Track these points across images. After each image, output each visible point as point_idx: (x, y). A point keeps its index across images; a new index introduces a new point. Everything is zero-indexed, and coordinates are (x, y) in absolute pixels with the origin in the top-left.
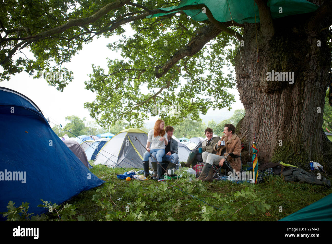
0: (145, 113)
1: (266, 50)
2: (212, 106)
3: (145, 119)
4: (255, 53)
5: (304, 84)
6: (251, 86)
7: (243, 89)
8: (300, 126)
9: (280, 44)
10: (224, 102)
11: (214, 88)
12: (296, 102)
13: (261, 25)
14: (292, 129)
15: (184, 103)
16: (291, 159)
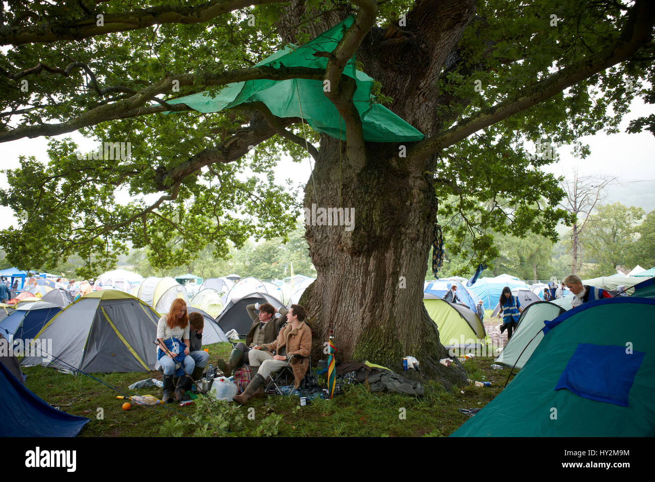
0: (121, 242)
1: (353, 187)
2: (255, 235)
3: (121, 252)
4: (336, 189)
5: (402, 245)
6: (327, 239)
7: (316, 241)
8: (393, 305)
9: (373, 182)
10: (275, 226)
11: (258, 202)
12: (390, 270)
13: (348, 147)
14: (382, 311)
15: (200, 224)
16: (379, 355)
